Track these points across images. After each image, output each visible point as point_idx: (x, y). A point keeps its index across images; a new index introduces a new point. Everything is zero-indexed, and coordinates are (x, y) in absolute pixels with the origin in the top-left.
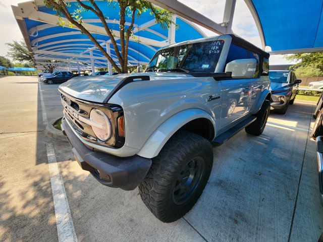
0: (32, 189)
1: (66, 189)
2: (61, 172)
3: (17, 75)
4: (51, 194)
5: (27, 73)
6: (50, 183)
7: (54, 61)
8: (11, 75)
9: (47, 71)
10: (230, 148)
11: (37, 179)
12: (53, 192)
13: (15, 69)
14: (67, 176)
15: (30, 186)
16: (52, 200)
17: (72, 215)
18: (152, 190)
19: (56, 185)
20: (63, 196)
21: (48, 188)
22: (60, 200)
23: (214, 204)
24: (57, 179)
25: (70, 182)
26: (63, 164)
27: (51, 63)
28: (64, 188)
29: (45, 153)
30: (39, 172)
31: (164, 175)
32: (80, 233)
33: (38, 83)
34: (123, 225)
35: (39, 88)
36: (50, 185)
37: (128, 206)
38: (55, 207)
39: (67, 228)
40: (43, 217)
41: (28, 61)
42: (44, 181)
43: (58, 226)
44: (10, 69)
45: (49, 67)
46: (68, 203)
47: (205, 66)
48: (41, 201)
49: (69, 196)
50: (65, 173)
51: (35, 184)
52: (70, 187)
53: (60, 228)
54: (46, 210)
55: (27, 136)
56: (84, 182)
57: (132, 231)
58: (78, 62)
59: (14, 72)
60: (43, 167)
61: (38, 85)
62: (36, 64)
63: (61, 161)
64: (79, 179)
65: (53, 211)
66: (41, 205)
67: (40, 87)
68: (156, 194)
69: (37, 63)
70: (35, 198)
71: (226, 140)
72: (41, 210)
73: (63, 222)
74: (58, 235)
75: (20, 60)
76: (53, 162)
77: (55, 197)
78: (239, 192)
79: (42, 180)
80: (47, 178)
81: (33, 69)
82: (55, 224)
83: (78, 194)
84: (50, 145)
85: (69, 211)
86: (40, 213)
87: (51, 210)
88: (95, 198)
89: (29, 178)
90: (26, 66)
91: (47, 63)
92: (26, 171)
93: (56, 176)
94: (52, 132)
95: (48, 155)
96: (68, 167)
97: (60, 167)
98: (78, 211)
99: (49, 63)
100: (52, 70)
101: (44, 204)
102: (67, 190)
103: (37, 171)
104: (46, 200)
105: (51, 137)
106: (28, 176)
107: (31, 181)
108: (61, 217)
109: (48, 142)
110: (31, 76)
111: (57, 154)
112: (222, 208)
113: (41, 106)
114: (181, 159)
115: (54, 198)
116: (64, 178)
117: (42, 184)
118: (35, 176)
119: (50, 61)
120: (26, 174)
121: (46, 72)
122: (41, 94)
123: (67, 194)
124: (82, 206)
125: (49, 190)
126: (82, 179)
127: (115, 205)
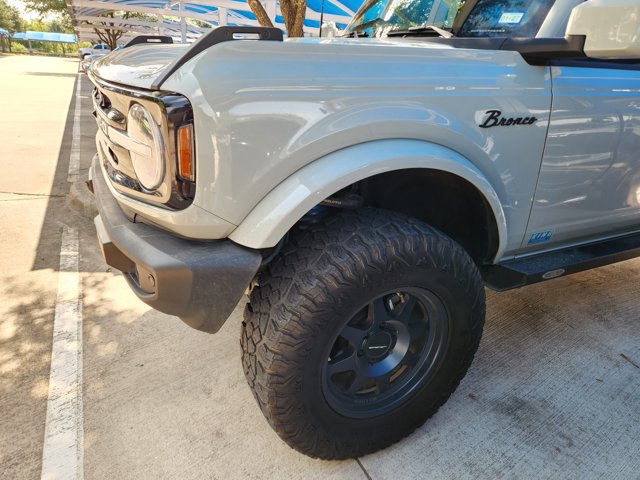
0: (13, 318)
1: (84, 333)
2: (82, 296)
3: (31, 53)
4: (50, 338)
5: (55, 49)
6: (54, 314)
7: (122, 13)
8: (19, 52)
9: (103, 44)
10: (602, 320)
11: (28, 300)
12: (55, 334)
13: (29, 35)
14: (93, 307)
15: (11, 312)
16: (50, 350)
17: (84, 388)
18: (261, 343)
19: (64, 321)
20: (74, 346)
21: (46, 323)
22: (66, 353)
23: (468, 454)
24: (71, 309)
25: (97, 320)
26: (91, 278)
27: (112, 20)
28: (81, 331)
29: (58, 246)
30: (35, 287)
31: (294, 305)
32: (93, 429)
33: (77, 76)
34: (195, 438)
35: (75, 90)
36: (51, 319)
37: (221, 400)
38: (53, 365)
39: (67, 413)
40: (23, 377)
41: (59, 14)
42: (42, 308)
43: (51, 404)
44: (17, 35)
45: (108, 31)
46: (81, 362)
47: (509, 18)
48: (27, 346)
49: (88, 349)
50: (91, 299)
51: (22, 310)
52: (96, 331)
53: (53, 409)
54: (33, 367)
55: (27, 203)
56: (130, 326)
57: (213, 457)
58: (183, 18)
59: (25, 43)
60: (46, 278)
61: (76, 83)
62: (75, 23)
63: (89, 271)
64: (119, 319)
65: (46, 371)
66: (25, 354)
67: (79, 87)
68: (269, 353)
69: (80, 18)
70: (16, 338)
71: (554, 273)
72: (23, 364)
73: (63, 399)
74: (47, 421)
75: (42, 10)
76: (70, 269)
77: (57, 345)
78: (570, 445)
79: (38, 304)
80: (49, 302)
81: (68, 37)
82: (45, 399)
83: (109, 349)
84: (71, 231)
85: (81, 379)
86: (18, 370)
87: (43, 369)
88: (146, 367)
89: (13, 294)
90: (55, 28)
91: (103, 19)
92: (9, 280)
93: (70, 301)
94: (81, 199)
95: (62, 253)
96: (100, 286)
97: (83, 283)
98: (100, 385)
99: (108, 20)
100: (115, 39)
101: (30, 354)
102: (86, 335)
103: (31, 284)
104: (37, 347)
105: (77, 213)
106: (10, 291)
107: (15, 302)
108: (61, 387)
109: (68, 224)
110: (64, 56)
111: (83, 254)
112: (490, 471)
113: (72, 137)
114: (349, 273)
115: (54, 347)
116: (85, 308)
117: (37, 313)
118: (25, 293)
119: (112, 15)
120: (8, 286)
121: (99, 47)
122: (78, 105)
123: (84, 344)
124: (113, 377)
125: (47, 327)
126: (126, 319)
127: (189, 391)
